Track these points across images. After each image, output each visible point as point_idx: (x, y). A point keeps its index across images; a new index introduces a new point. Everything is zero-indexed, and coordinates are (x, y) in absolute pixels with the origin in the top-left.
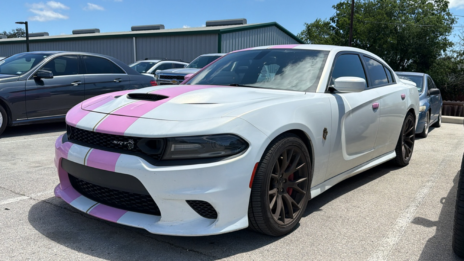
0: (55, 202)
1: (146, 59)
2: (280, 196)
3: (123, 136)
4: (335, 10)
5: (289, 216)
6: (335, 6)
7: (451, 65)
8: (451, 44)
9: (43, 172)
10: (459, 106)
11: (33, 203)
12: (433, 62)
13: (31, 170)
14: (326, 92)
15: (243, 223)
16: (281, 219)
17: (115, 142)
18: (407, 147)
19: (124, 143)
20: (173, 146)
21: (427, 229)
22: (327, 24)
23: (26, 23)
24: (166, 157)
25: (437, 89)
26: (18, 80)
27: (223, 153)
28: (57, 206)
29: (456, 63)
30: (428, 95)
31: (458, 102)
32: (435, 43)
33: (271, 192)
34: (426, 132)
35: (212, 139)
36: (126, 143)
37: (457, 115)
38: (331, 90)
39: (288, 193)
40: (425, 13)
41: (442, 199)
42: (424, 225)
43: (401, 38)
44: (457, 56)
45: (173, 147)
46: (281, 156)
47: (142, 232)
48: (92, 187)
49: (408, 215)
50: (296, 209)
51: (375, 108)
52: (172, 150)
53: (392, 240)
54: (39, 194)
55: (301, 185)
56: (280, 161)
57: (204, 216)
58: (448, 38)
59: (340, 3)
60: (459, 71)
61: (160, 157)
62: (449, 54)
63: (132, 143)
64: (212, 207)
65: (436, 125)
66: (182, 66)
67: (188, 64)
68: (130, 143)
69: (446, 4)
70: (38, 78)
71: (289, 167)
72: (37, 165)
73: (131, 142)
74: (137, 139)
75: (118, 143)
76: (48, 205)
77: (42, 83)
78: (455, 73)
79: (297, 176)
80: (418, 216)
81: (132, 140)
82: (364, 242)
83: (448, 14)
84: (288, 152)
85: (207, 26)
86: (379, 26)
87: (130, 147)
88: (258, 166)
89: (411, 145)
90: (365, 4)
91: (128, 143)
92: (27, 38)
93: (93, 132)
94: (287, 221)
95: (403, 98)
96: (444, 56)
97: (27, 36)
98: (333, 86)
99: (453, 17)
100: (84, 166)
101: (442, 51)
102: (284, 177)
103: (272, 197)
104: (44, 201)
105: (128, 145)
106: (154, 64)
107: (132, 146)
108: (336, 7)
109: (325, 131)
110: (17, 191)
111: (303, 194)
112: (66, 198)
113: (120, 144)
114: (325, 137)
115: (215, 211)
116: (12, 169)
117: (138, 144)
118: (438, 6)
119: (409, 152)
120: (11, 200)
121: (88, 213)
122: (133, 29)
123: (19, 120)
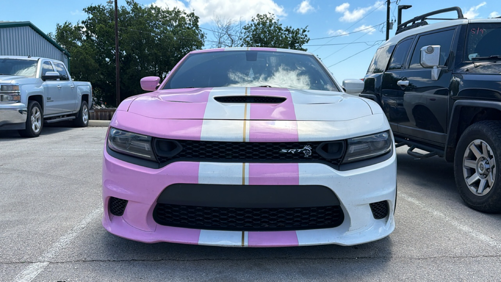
4: (87, 14)
6: (85, 9)
17: (284, 151)
19: (297, 151)
20: (352, 147)
24: (346, 159)
36: (300, 150)
52: (352, 151)
57: (376, 218)
59: (91, 7)
61: (340, 161)
63: (309, 149)
68: (306, 150)
69: (197, 19)
73: (307, 148)
75: (289, 151)
81: (309, 146)
83: (199, 29)
87: (307, 154)
91: (303, 149)
99: (203, 33)
105: (304, 152)
107: (309, 153)
108: (87, 10)
113: (292, 153)
117: (316, 150)
118: (189, 20)
121: (247, 245)
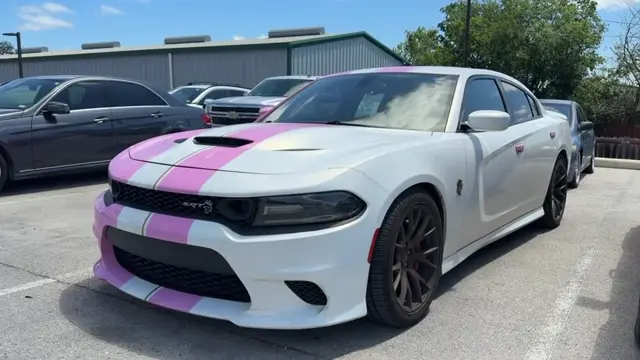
0: (91, 286)
1: (190, 84)
2: (405, 273)
3: (197, 196)
4: (444, 15)
5: (417, 299)
6: (443, 9)
7: (601, 88)
8: (601, 60)
9: (66, 244)
10: (616, 143)
11: (62, 287)
12: (577, 84)
13: (50, 241)
14: (458, 131)
15: (360, 310)
16: (406, 304)
17: (186, 204)
18: (558, 202)
20: (266, 208)
21: (596, 313)
22: (432, 34)
23: (18, 35)
24: (257, 223)
25: (589, 122)
26: (21, 116)
27: (334, 217)
28: (96, 291)
29: (607, 86)
30: (579, 130)
31: (614, 138)
32: (580, 59)
33: (394, 268)
34: (577, 181)
35: (316, 198)
36: (200, 205)
37: (614, 157)
38: (463, 129)
39: (414, 268)
40: (567, 18)
41: (611, 272)
42: (594, 308)
43: (534, 51)
44: (609, 76)
45: (267, 210)
46: (406, 218)
47: (226, 325)
48: (150, 265)
49: (570, 295)
50: (425, 289)
51: (519, 151)
52: (265, 213)
53: (554, 328)
54: (68, 275)
55: (431, 257)
56: (406, 225)
57: (308, 302)
58: (597, 52)
59: (451, 5)
60: (612, 96)
61: (248, 223)
62: (599, 73)
63: (210, 205)
64: (320, 289)
65: (588, 170)
66: (241, 94)
67: (249, 91)
68: (206, 205)
69: (593, 6)
70: (48, 113)
71: (415, 232)
72: (57, 234)
73: (208, 204)
74: (217, 200)
75: (190, 205)
76: (84, 290)
77: (53, 120)
78: (606, 98)
79: (424, 245)
80: (582, 295)
81: (210, 201)
82: (517, 333)
83: (596, 19)
84: (415, 213)
85: (270, 37)
86: (506, 35)
87: (208, 211)
88: (379, 233)
89: (562, 199)
90: (483, 6)
91: (203, 204)
92: (20, 55)
93: (153, 191)
94: (415, 306)
95: (552, 136)
96: (591, 76)
97: (19, 52)
98: (466, 123)
99: (602, 23)
100: (142, 237)
101: (589, 69)
102: (409, 247)
103: (395, 274)
104: (77, 285)
105: (204, 207)
106: (201, 91)
107: (210, 209)
108: (445, 10)
109: (460, 184)
110: (38, 271)
111: (434, 268)
112: (113, 281)
113: (192, 207)
114: (459, 193)
115: (323, 294)
116: (24, 241)
117: (218, 207)
118: (582, 8)
119: (560, 208)
120: (31, 285)
121: (148, 300)
122: (167, 42)
123: (25, 172)
